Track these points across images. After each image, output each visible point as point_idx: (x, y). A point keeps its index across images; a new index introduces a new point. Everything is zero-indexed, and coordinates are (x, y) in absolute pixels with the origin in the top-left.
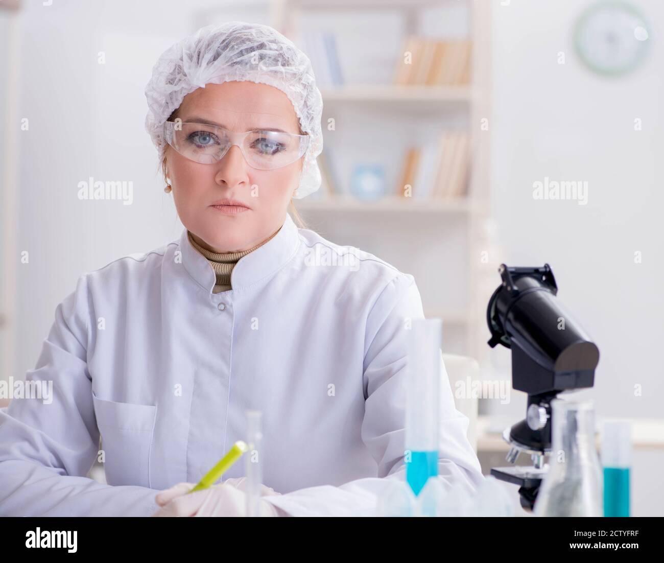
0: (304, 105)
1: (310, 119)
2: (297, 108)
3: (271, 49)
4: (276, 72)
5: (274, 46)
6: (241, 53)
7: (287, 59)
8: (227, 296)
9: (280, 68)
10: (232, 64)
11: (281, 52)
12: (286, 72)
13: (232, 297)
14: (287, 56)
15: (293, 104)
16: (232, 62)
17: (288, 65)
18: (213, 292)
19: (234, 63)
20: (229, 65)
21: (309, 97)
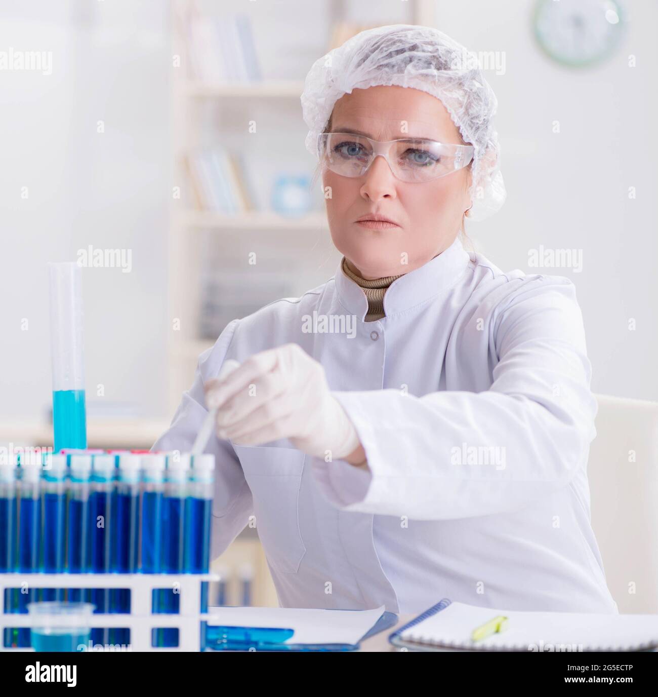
0: (464, 113)
1: (474, 128)
2: (455, 116)
3: (423, 51)
4: (427, 75)
5: (430, 48)
6: (390, 55)
7: (443, 62)
8: (379, 324)
9: (433, 71)
10: (378, 66)
11: (435, 54)
12: (439, 76)
13: (385, 326)
14: (445, 59)
15: (449, 111)
16: (379, 65)
17: (445, 69)
18: (365, 321)
19: (380, 66)
20: (375, 69)
21: (472, 104)
